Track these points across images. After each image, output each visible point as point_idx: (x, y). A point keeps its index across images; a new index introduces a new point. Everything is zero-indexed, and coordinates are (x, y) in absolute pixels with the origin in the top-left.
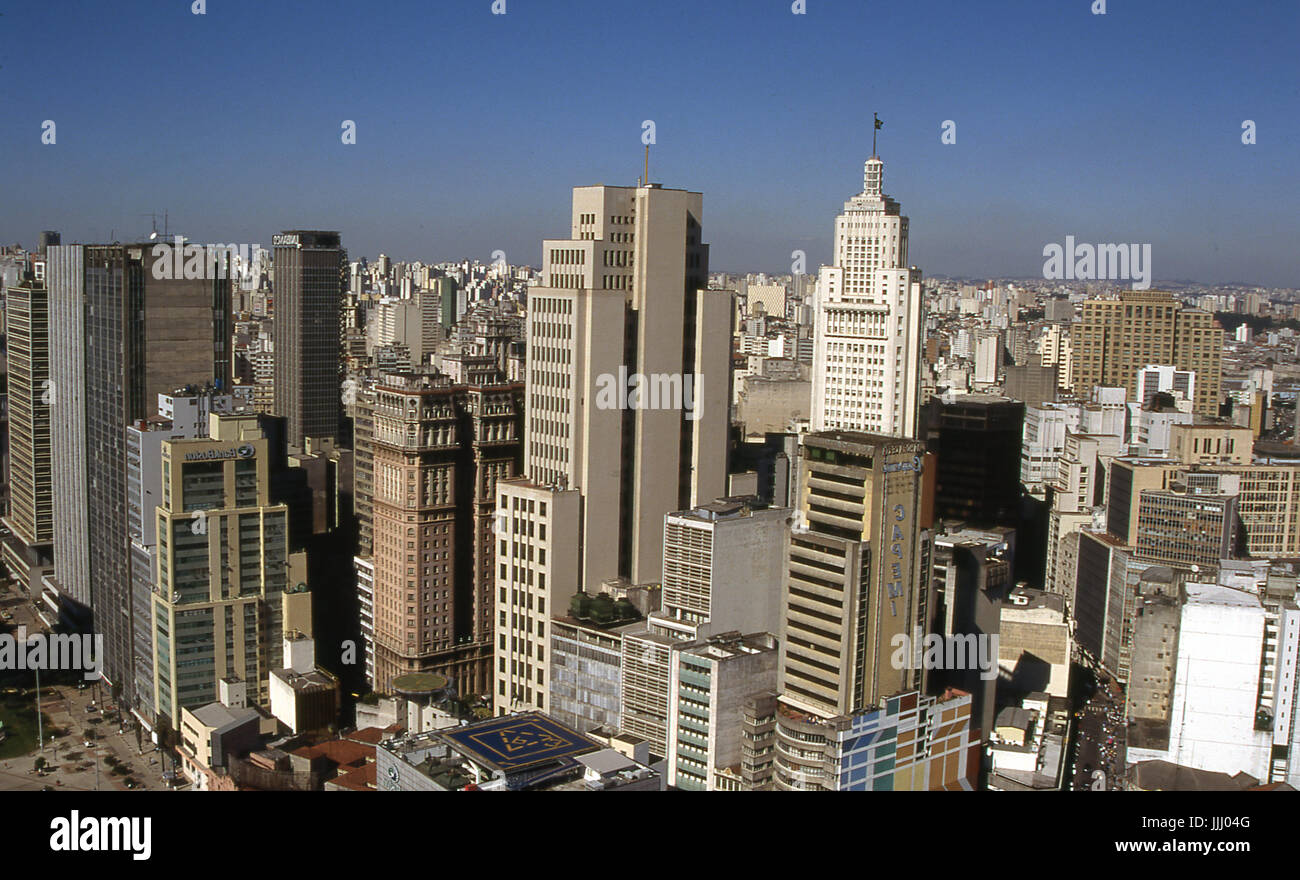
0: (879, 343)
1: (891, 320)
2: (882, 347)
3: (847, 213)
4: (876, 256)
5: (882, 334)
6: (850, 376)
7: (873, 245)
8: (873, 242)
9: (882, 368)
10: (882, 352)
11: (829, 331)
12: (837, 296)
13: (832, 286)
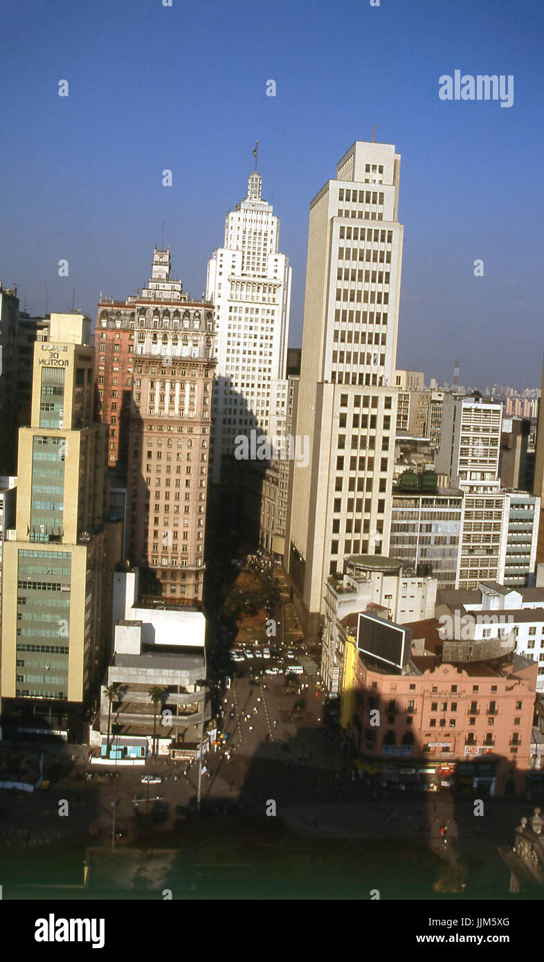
0: (271, 308)
1: (280, 291)
2: (273, 311)
3: (242, 211)
4: (265, 245)
5: (274, 301)
6: (248, 332)
7: (263, 237)
8: (263, 234)
9: (272, 326)
10: (273, 314)
11: (231, 297)
12: (238, 271)
13: (234, 264)
